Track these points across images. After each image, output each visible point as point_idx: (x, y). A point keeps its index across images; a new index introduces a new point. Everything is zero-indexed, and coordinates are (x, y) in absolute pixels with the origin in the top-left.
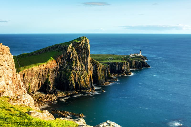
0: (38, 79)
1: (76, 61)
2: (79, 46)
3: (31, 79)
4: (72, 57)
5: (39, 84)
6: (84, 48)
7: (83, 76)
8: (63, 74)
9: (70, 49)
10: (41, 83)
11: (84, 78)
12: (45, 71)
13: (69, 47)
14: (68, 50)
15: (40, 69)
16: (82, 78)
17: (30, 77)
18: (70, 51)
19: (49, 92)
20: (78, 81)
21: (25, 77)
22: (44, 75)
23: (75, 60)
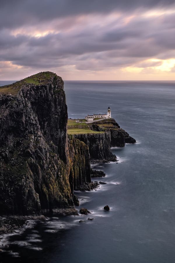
1: (36, 135)
4: (26, 125)
6: (54, 99)
7: (55, 173)
11: (58, 177)
20: (44, 186)
23: (33, 132)
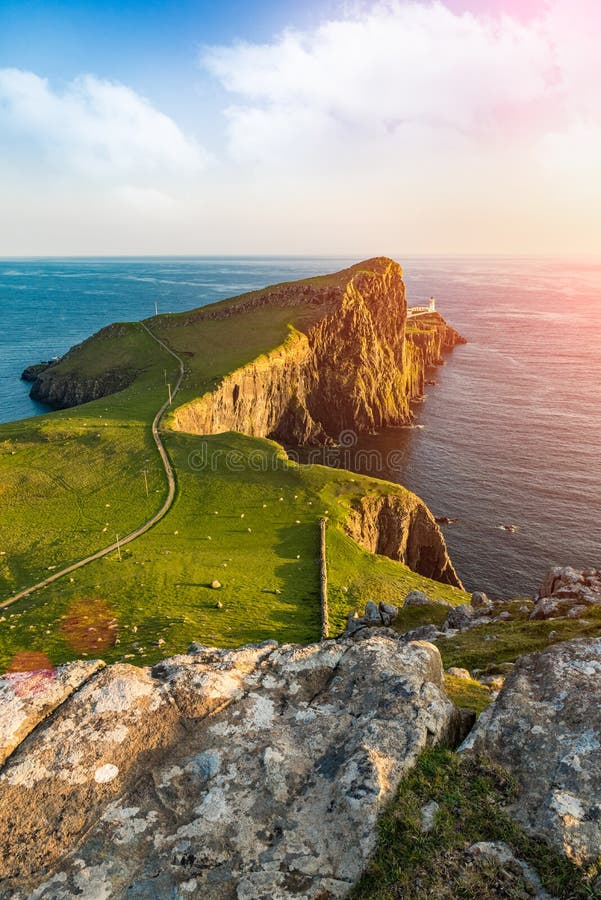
0: (267, 400)
1: (369, 338)
2: (376, 289)
3: (254, 401)
4: (358, 325)
5: (270, 416)
6: (391, 293)
7: (390, 384)
8: (328, 381)
9: (350, 299)
10: (274, 412)
11: (394, 390)
12: (285, 372)
13: (346, 291)
14: (345, 302)
15: (273, 369)
16: (389, 390)
17: (252, 397)
18: (350, 303)
19: (303, 439)
20: (377, 399)
21: (239, 399)
22: (282, 386)
23: (365, 334)
